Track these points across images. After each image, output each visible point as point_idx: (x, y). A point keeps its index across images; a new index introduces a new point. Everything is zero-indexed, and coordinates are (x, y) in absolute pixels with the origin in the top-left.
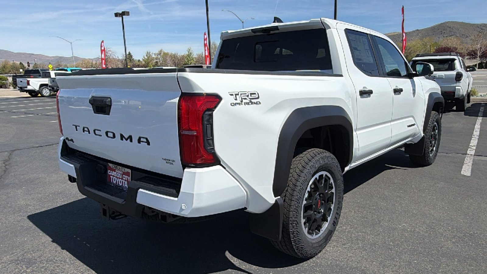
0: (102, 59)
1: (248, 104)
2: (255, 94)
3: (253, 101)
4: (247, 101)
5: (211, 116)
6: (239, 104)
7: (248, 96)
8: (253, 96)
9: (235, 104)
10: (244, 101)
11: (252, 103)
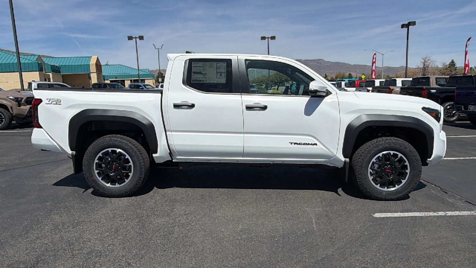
0: (372, 71)
1: (54, 104)
2: (59, 100)
3: (57, 103)
4: (55, 103)
5: (37, 107)
6: (50, 104)
7: (55, 101)
8: (58, 101)
9: (48, 104)
10: (53, 103)
11: (57, 104)
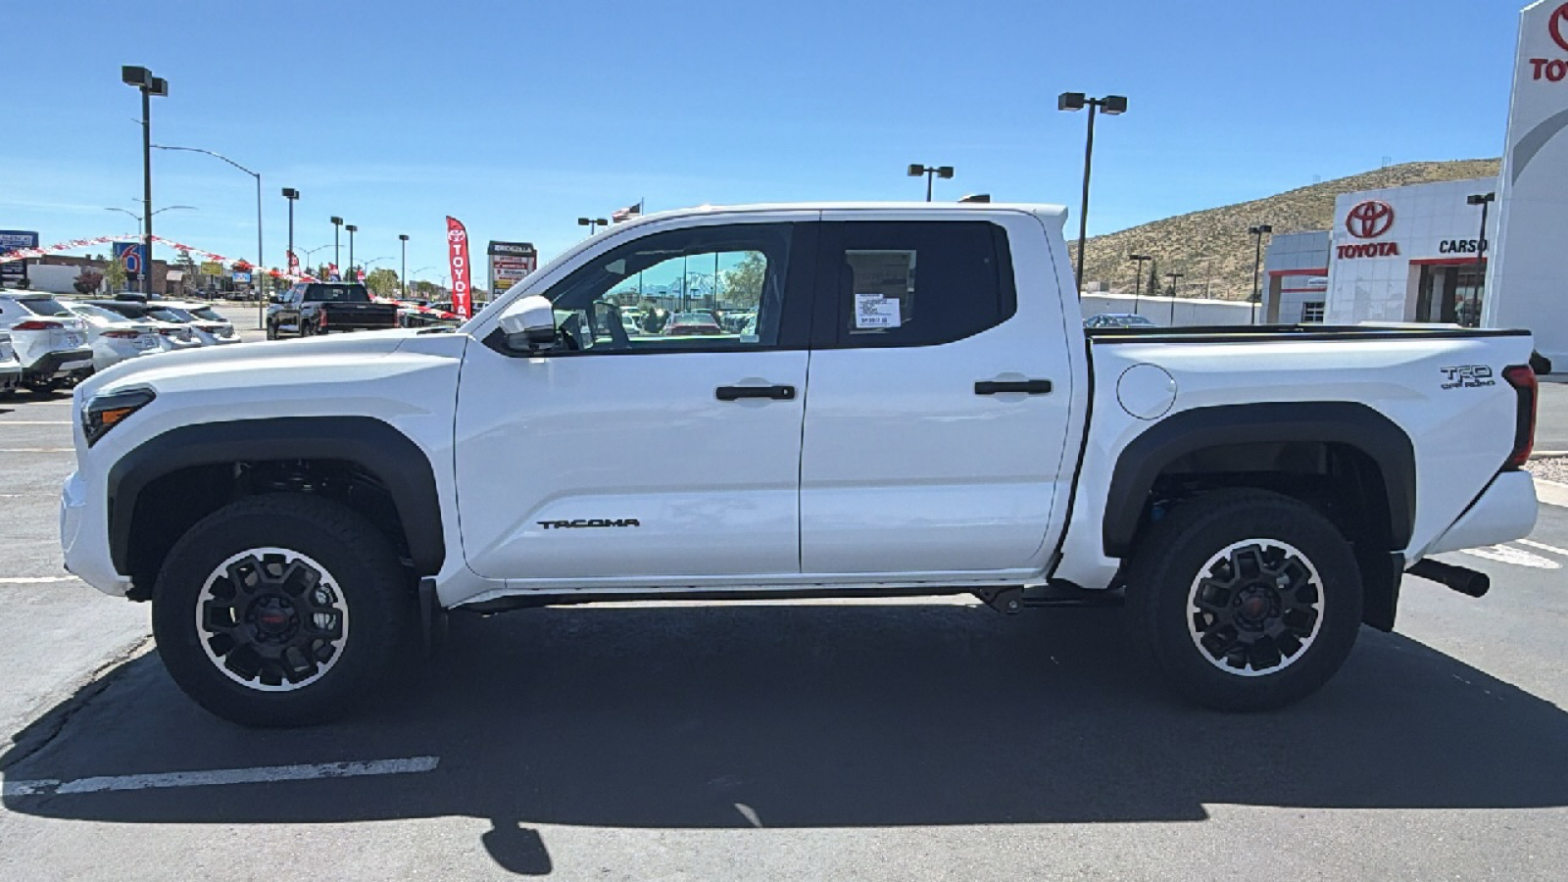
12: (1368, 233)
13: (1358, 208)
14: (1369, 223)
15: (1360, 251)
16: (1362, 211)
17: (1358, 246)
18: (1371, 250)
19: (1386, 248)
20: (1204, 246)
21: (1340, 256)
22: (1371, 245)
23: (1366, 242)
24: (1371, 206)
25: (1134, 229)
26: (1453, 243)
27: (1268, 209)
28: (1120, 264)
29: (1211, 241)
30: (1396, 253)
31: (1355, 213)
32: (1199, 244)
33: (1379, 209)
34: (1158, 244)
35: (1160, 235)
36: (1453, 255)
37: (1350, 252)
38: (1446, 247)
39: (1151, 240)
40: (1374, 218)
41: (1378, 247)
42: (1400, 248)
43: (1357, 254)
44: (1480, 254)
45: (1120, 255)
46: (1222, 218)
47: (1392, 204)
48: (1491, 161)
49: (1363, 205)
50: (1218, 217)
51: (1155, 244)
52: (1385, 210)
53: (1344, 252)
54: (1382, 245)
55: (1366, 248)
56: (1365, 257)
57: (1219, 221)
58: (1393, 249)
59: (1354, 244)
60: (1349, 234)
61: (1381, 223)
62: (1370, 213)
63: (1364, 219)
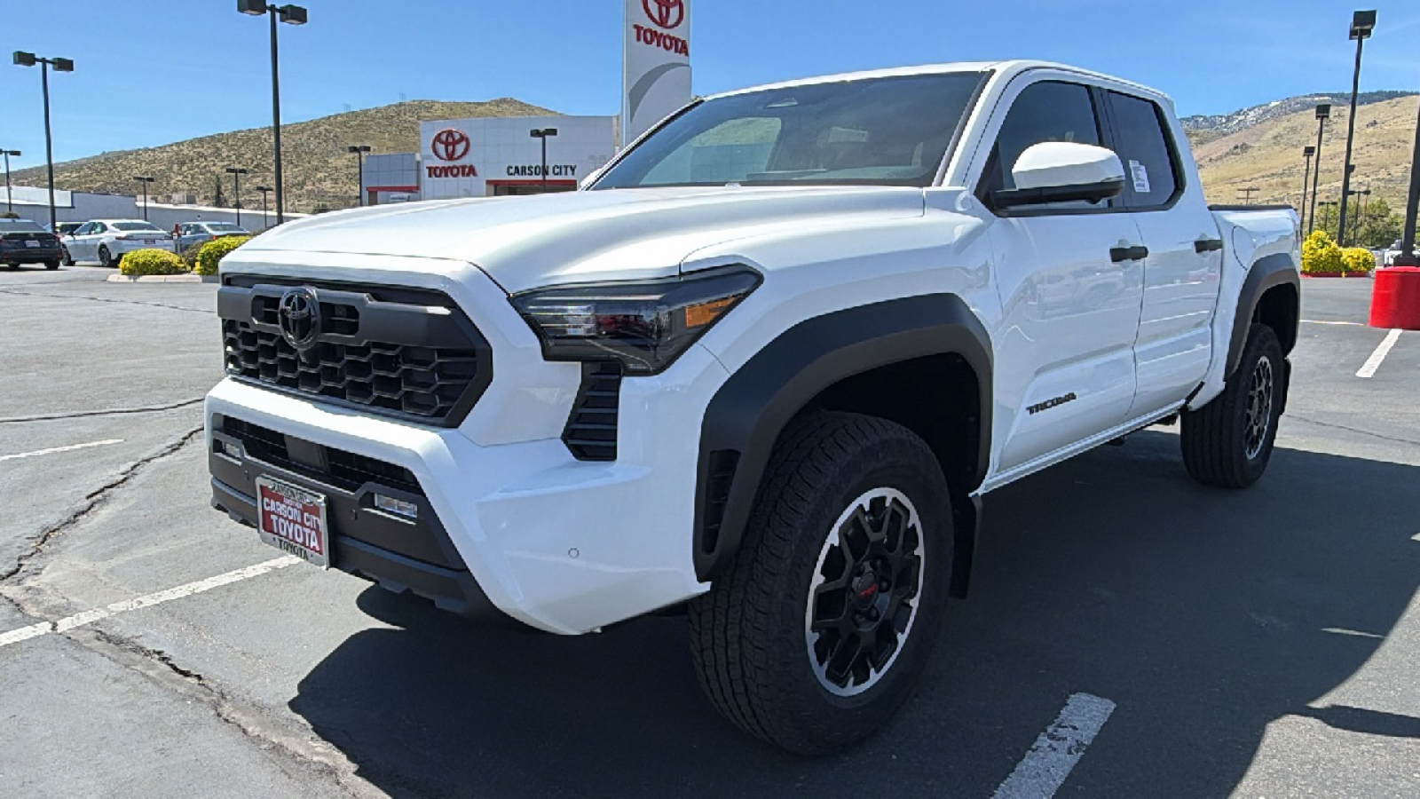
12: (451, 157)
13: (440, 135)
14: (450, 148)
15: (446, 171)
16: (444, 137)
17: (443, 167)
18: (455, 171)
19: (467, 170)
20: (255, 163)
21: (430, 176)
22: (454, 167)
23: (451, 164)
24: (450, 133)
25: (182, 143)
26: (517, 168)
27: (309, 132)
28: (171, 178)
29: (260, 159)
30: (475, 174)
31: (438, 138)
32: (249, 161)
33: (457, 137)
34: (209, 159)
35: (210, 151)
36: (517, 177)
37: (438, 172)
38: (512, 171)
39: (200, 155)
40: (455, 143)
41: (461, 170)
42: (477, 170)
43: (443, 174)
44: (544, 177)
45: (170, 169)
46: (267, 137)
47: (467, 133)
48: (479, 104)
49: (443, 132)
50: (263, 137)
51: (206, 160)
52: (462, 138)
53: (433, 171)
54: (464, 167)
55: (451, 168)
56: (450, 177)
57: (265, 140)
58: (472, 171)
59: (440, 166)
60: (435, 157)
61: (460, 148)
62: (450, 140)
63: (447, 144)
